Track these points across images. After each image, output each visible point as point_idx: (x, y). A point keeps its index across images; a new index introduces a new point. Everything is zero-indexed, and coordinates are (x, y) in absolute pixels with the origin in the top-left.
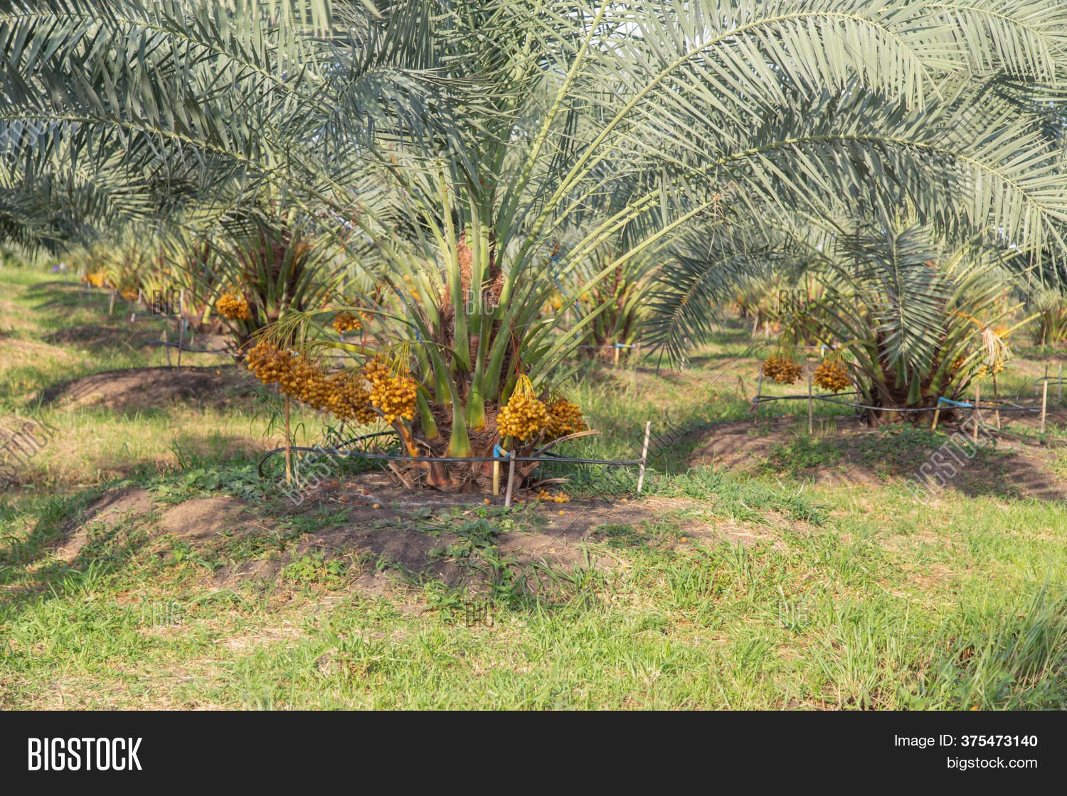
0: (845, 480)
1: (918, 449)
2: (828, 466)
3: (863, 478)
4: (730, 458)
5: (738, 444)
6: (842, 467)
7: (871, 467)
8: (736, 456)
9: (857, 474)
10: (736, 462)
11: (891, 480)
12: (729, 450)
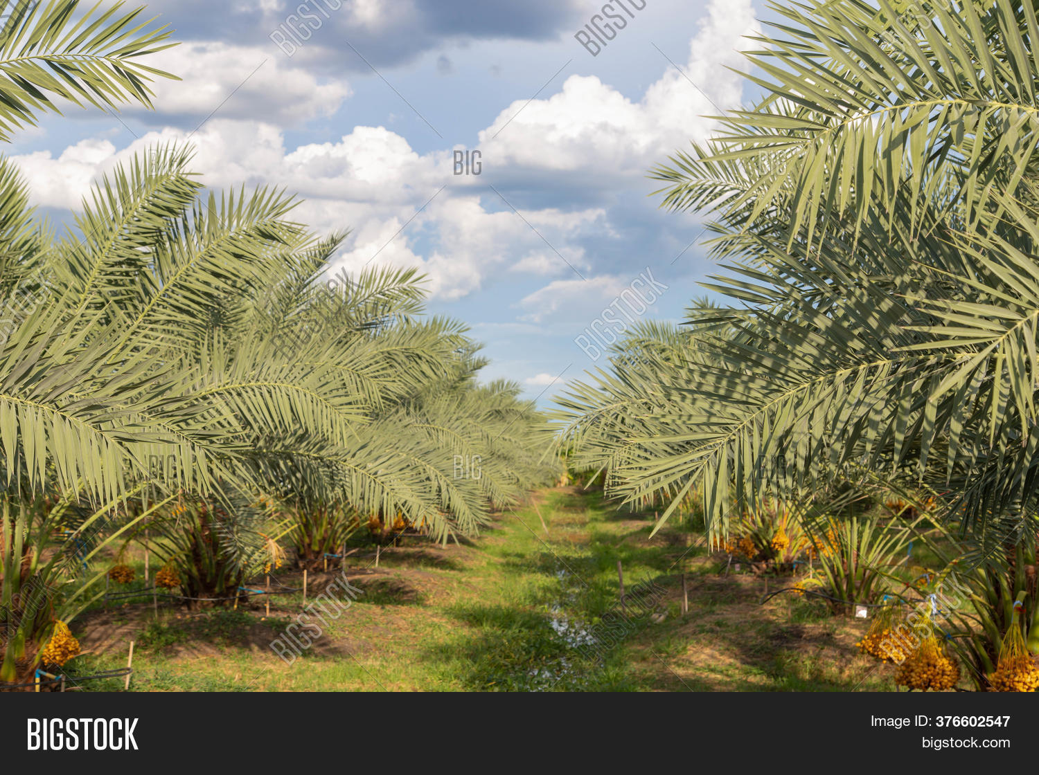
0: (196, 652)
1: (239, 626)
2: (180, 643)
3: (208, 650)
4: (106, 643)
5: (110, 631)
6: (192, 643)
7: (211, 642)
8: (110, 642)
9: (203, 646)
10: (111, 646)
11: (226, 650)
12: (104, 637)
